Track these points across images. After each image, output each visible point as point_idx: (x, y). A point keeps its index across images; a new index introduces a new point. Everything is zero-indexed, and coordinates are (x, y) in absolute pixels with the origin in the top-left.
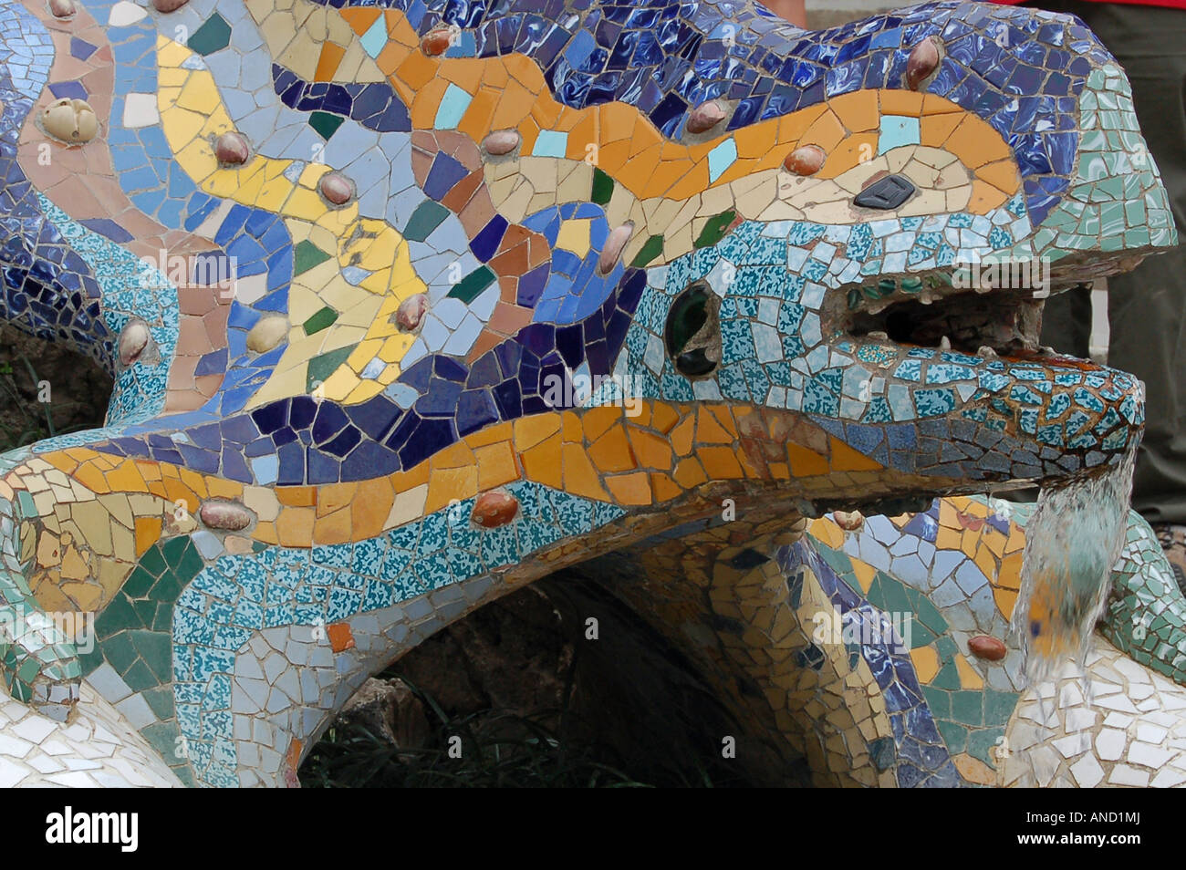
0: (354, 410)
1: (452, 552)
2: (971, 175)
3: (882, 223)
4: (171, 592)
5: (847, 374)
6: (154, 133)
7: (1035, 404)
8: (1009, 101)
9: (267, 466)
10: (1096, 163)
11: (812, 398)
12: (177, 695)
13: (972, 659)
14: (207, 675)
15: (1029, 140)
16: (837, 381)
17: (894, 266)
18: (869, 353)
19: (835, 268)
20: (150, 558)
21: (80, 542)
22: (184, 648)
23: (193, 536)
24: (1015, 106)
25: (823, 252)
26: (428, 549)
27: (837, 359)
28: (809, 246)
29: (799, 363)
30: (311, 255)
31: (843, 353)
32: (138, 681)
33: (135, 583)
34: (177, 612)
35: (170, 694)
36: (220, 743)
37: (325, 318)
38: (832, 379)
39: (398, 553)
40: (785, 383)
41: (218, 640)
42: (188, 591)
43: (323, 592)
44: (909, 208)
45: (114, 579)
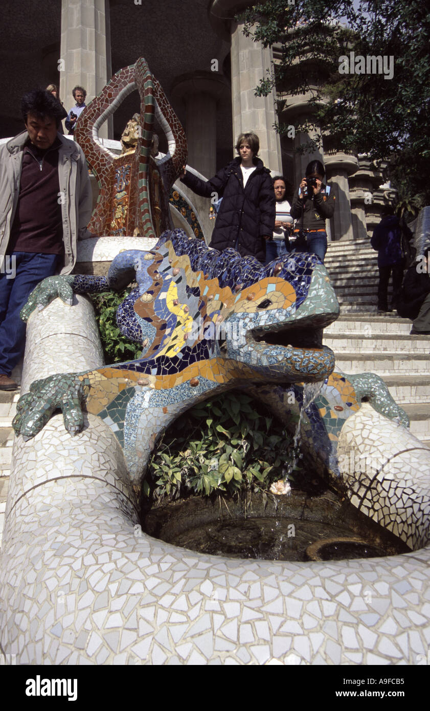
0: (171, 359)
1: (187, 392)
2: (285, 298)
3: (262, 312)
4: (127, 400)
5: (252, 353)
6: (164, 300)
7: (299, 361)
8: (295, 278)
9: (154, 371)
10: (314, 292)
11: (245, 359)
12: (125, 424)
13: (335, 411)
14: (133, 419)
15: (299, 288)
16: (250, 354)
17: (262, 323)
18: (258, 347)
19: (249, 324)
20: (123, 392)
21: (102, 389)
22: (129, 413)
23: (135, 387)
24: (297, 279)
25: (247, 320)
26: (182, 391)
27: (250, 349)
28: (244, 319)
29: (242, 350)
30: (179, 323)
31: (251, 347)
32: (116, 420)
33: (118, 398)
34: (128, 404)
35: (123, 424)
36: (133, 435)
37: (176, 338)
38: (249, 354)
39: (177, 392)
40: (239, 355)
41: (137, 411)
42: (132, 399)
43: (162, 400)
44: (269, 308)
45: (112, 397)
